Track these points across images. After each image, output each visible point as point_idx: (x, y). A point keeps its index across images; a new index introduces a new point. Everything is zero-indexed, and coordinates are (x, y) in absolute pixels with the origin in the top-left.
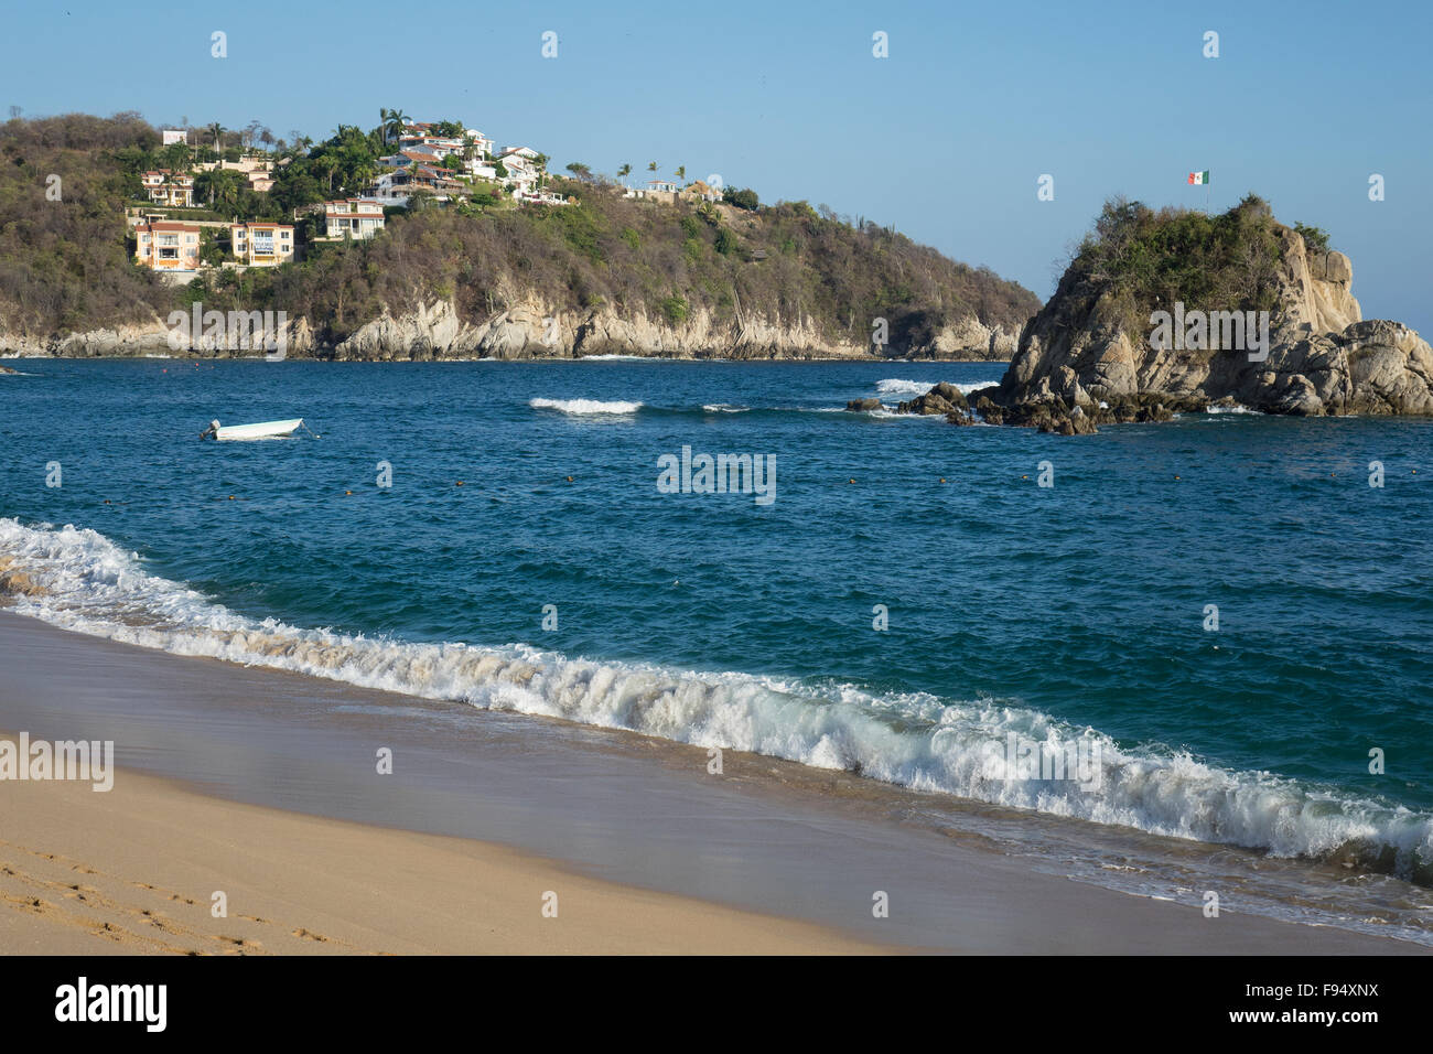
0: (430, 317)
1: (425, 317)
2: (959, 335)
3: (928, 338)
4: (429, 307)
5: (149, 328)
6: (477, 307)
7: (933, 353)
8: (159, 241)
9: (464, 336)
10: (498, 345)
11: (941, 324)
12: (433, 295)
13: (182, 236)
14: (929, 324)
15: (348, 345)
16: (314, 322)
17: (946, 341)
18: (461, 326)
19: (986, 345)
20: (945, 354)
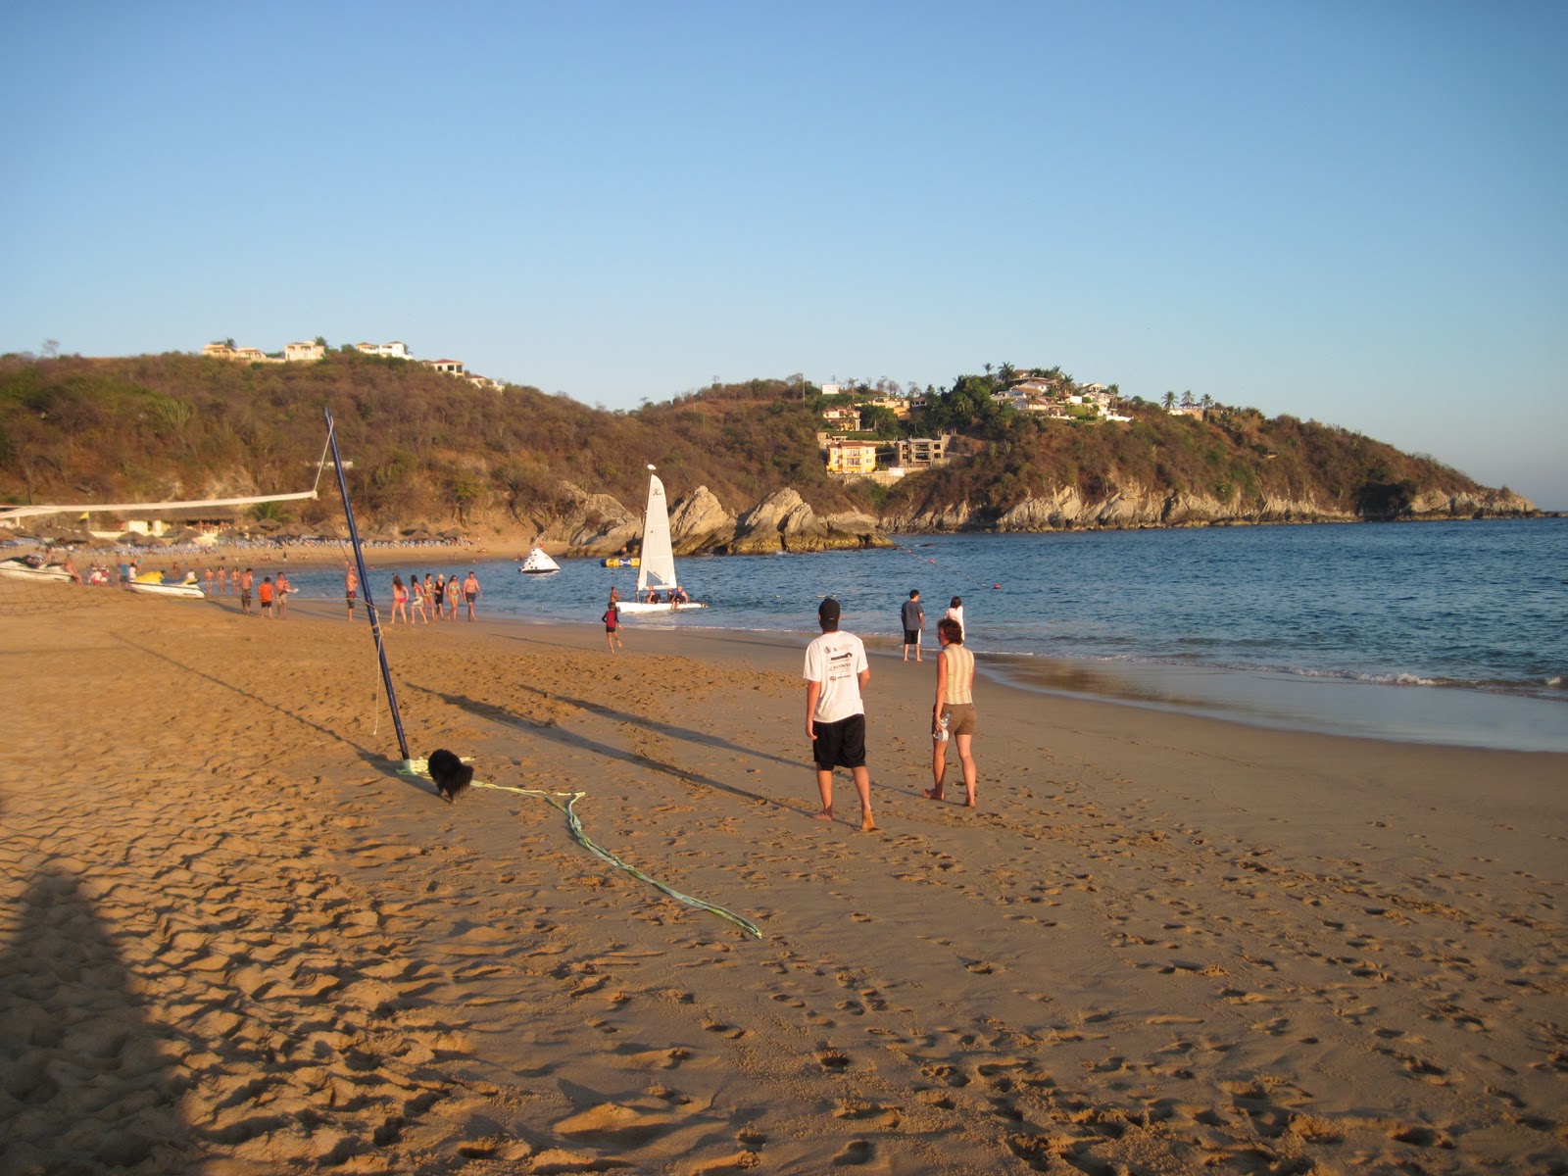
0: (1061, 498)
1: (1058, 499)
2: (1429, 500)
3: (1404, 502)
4: (1060, 490)
5: (847, 514)
6: (1093, 490)
7: (1410, 513)
8: (846, 452)
9: (1086, 511)
10: (1114, 516)
11: (1414, 493)
12: (1065, 482)
13: (863, 450)
14: (1406, 493)
15: (1006, 520)
16: (972, 503)
17: (1418, 504)
18: (1084, 504)
19: (1448, 507)
20: (1419, 514)
